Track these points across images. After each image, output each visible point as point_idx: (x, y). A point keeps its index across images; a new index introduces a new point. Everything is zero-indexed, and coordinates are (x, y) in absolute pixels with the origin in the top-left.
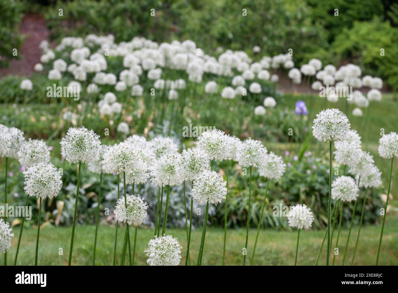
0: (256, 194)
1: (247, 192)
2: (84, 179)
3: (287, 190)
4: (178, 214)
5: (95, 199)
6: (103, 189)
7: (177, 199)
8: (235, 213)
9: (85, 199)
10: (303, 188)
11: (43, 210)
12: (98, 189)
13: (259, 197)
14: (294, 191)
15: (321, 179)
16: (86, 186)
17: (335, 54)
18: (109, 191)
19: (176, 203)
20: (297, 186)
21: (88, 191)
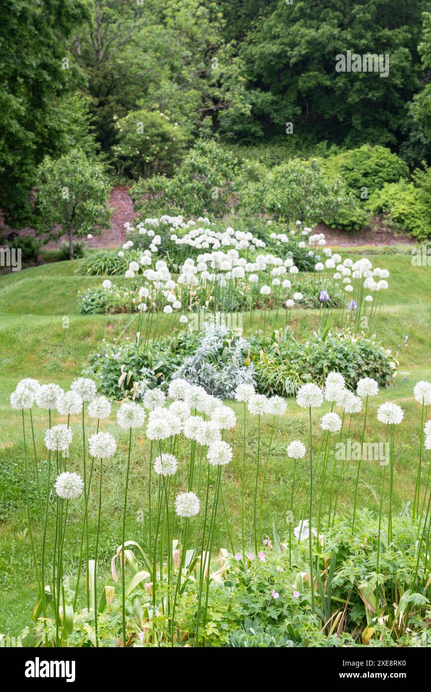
0: (290, 369)
1: (283, 367)
2: (154, 363)
3: (313, 365)
4: (227, 388)
5: (163, 378)
6: (168, 369)
7: (226, 377)
8: (272, 386)
9: (155, 378)
10: (326, 363)
11: (123, 388)
12: (165, 370)
13: (291, 371)
14: (319, 366)
15: (340, 355)
16: (155, 368)
17: (369, 211)
18: (173, 371)
19: (226, 380)
20: (321, 361)
21: (157, 372)
